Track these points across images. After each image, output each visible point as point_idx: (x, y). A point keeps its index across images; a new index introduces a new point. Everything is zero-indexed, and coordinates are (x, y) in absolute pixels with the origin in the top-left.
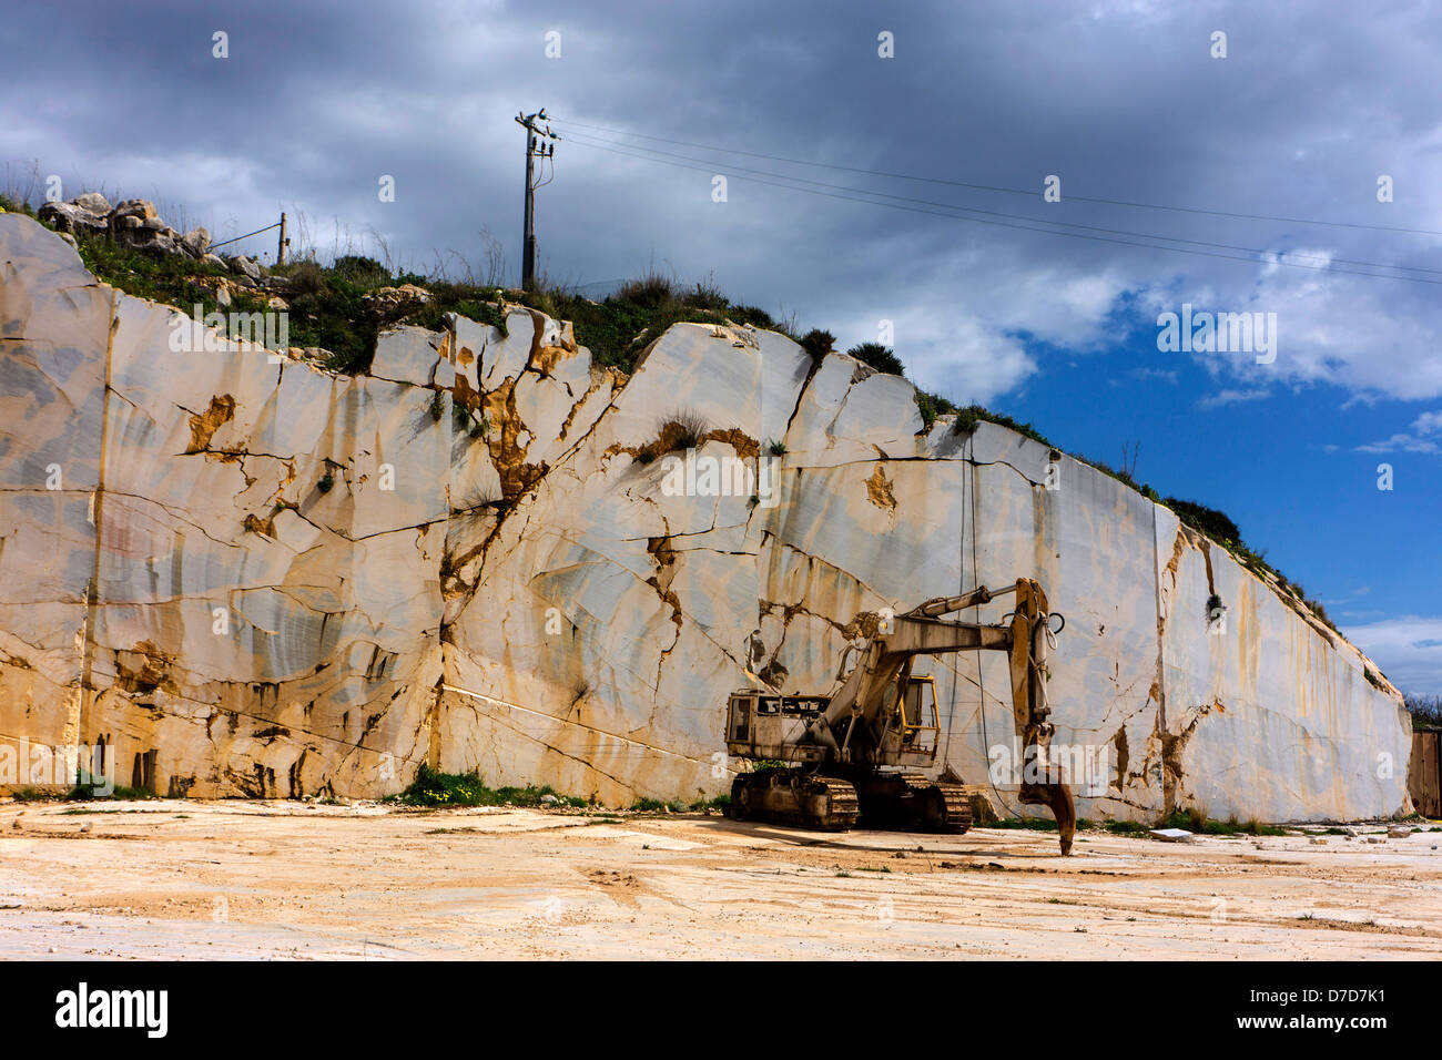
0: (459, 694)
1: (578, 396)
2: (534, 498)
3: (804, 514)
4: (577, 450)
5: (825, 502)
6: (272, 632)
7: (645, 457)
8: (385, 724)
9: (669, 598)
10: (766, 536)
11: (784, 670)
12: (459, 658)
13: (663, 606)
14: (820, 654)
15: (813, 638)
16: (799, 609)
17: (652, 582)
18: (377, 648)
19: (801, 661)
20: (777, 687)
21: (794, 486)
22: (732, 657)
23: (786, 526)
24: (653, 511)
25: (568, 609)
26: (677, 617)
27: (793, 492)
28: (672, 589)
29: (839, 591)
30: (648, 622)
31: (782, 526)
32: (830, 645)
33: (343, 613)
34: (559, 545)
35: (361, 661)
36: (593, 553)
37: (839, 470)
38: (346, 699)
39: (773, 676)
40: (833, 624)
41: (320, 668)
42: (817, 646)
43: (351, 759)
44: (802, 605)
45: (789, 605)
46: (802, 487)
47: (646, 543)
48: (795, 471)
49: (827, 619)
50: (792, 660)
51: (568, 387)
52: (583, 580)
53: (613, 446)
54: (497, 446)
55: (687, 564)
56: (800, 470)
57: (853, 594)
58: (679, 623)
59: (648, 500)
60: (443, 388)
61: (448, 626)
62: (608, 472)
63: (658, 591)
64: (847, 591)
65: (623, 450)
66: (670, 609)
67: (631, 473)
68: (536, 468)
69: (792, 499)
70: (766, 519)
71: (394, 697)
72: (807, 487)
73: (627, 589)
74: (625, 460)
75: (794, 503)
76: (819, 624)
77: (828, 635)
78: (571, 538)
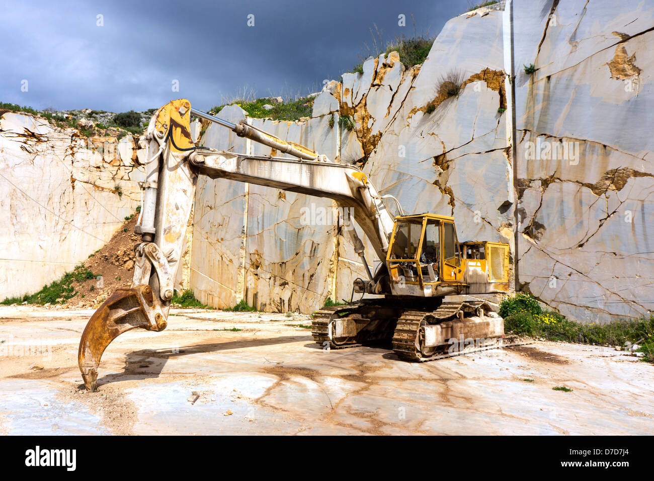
0: (344, 261)
1: (394, 91)
2: (375, 152)
3: (553, 108)
4: (395, 119)
5: (571, 94)
6: (284, 240)
7: (430, 109)
8: (315, 278)
9: (447, 191)
10: (525, 133)
11: (542, 226)
12: (345, 243)
13: (443, 197)
14: (572, 211)
15: (565, 199)
16: (552, 179)
17: (436, 183)
18: (313, 242)
19: (556, 218)
20: (538, 240)
21: (545, 91)
22: (489, 223)
23: (540, 121)
24: (436, 140)
25: (392, 209)
26: (452, 202)
27: (544, 95)
28: (448, 185)
29: (587, 158)
30: (435, 208)
31: (536, 123)
32: (581, 202)
33: (303, 228)
34: (388, 173)
35: (308, 250)
36: (404, 174)
37: (582, 65)
38: (304, 268)
39: (535, 232)
40: (583, 185)
41: (297, 254)
42: (570, 203)
43: (305, 296)
44: (555, 176)
45: (544, 178)
46: (551, 90)
47: (433, 160)
48: (545, 80)
49: (577, 182)
50: (549, 218)
51: (390, 87)
52: (399, 191)
53: (413, 110)
54: (360, 131)
55: (457, 167)
56: (549, 78)
57: (600, 158)
58: (453, 205)
59: (433, 134)
60: (334, 112)
61: (341, 227)
62: (410, 126)
63: (440, 188)
64: (595, 156)
65: (418, 110)
66: (448, 197)
67: (423, 121)
68: (377, 136)
69: (544, 101)
70: (524, 121)
71: (318, 265)
72: (555, 88)
73: (423, 191)
74: (420, 114)
75: (545, 103)
76: (571, 187)
77: (579, 194)
78: (393, 169)
